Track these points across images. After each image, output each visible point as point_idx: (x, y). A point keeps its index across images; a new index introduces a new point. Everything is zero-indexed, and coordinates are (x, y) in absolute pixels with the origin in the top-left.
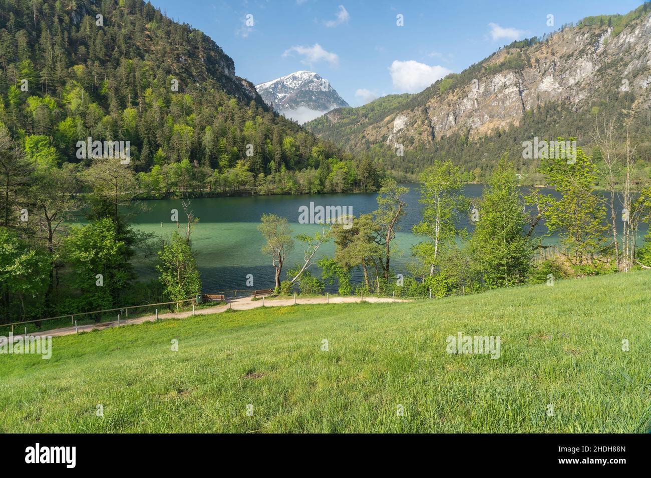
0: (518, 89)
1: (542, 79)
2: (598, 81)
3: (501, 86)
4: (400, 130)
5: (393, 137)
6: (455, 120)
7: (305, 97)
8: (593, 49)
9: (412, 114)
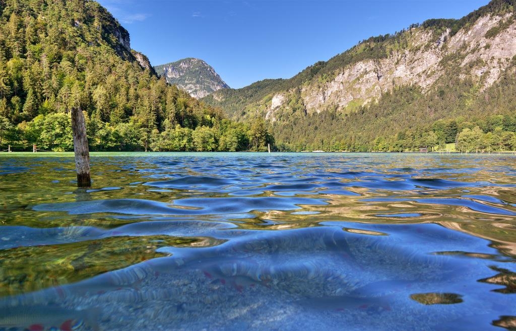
0: (376, 75)
1: (396, 67)
2: (441, 70)
3: (363, 72)
4: (277, 107)
5: (271, 113)
6: (324, 99)
7: (193, 80)
8: (435, 44)
9: (288, 94)
